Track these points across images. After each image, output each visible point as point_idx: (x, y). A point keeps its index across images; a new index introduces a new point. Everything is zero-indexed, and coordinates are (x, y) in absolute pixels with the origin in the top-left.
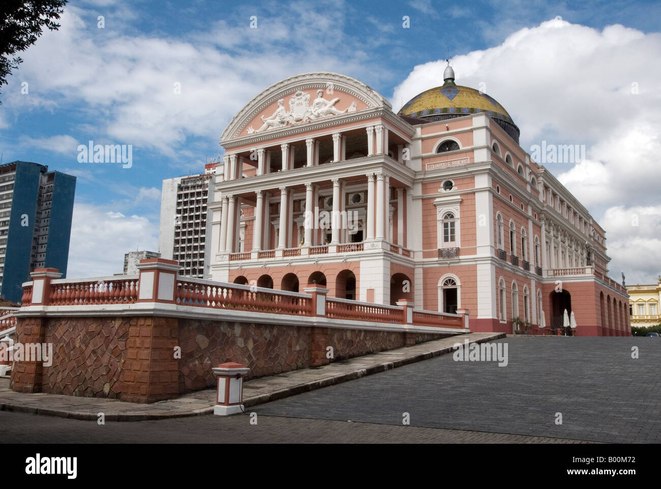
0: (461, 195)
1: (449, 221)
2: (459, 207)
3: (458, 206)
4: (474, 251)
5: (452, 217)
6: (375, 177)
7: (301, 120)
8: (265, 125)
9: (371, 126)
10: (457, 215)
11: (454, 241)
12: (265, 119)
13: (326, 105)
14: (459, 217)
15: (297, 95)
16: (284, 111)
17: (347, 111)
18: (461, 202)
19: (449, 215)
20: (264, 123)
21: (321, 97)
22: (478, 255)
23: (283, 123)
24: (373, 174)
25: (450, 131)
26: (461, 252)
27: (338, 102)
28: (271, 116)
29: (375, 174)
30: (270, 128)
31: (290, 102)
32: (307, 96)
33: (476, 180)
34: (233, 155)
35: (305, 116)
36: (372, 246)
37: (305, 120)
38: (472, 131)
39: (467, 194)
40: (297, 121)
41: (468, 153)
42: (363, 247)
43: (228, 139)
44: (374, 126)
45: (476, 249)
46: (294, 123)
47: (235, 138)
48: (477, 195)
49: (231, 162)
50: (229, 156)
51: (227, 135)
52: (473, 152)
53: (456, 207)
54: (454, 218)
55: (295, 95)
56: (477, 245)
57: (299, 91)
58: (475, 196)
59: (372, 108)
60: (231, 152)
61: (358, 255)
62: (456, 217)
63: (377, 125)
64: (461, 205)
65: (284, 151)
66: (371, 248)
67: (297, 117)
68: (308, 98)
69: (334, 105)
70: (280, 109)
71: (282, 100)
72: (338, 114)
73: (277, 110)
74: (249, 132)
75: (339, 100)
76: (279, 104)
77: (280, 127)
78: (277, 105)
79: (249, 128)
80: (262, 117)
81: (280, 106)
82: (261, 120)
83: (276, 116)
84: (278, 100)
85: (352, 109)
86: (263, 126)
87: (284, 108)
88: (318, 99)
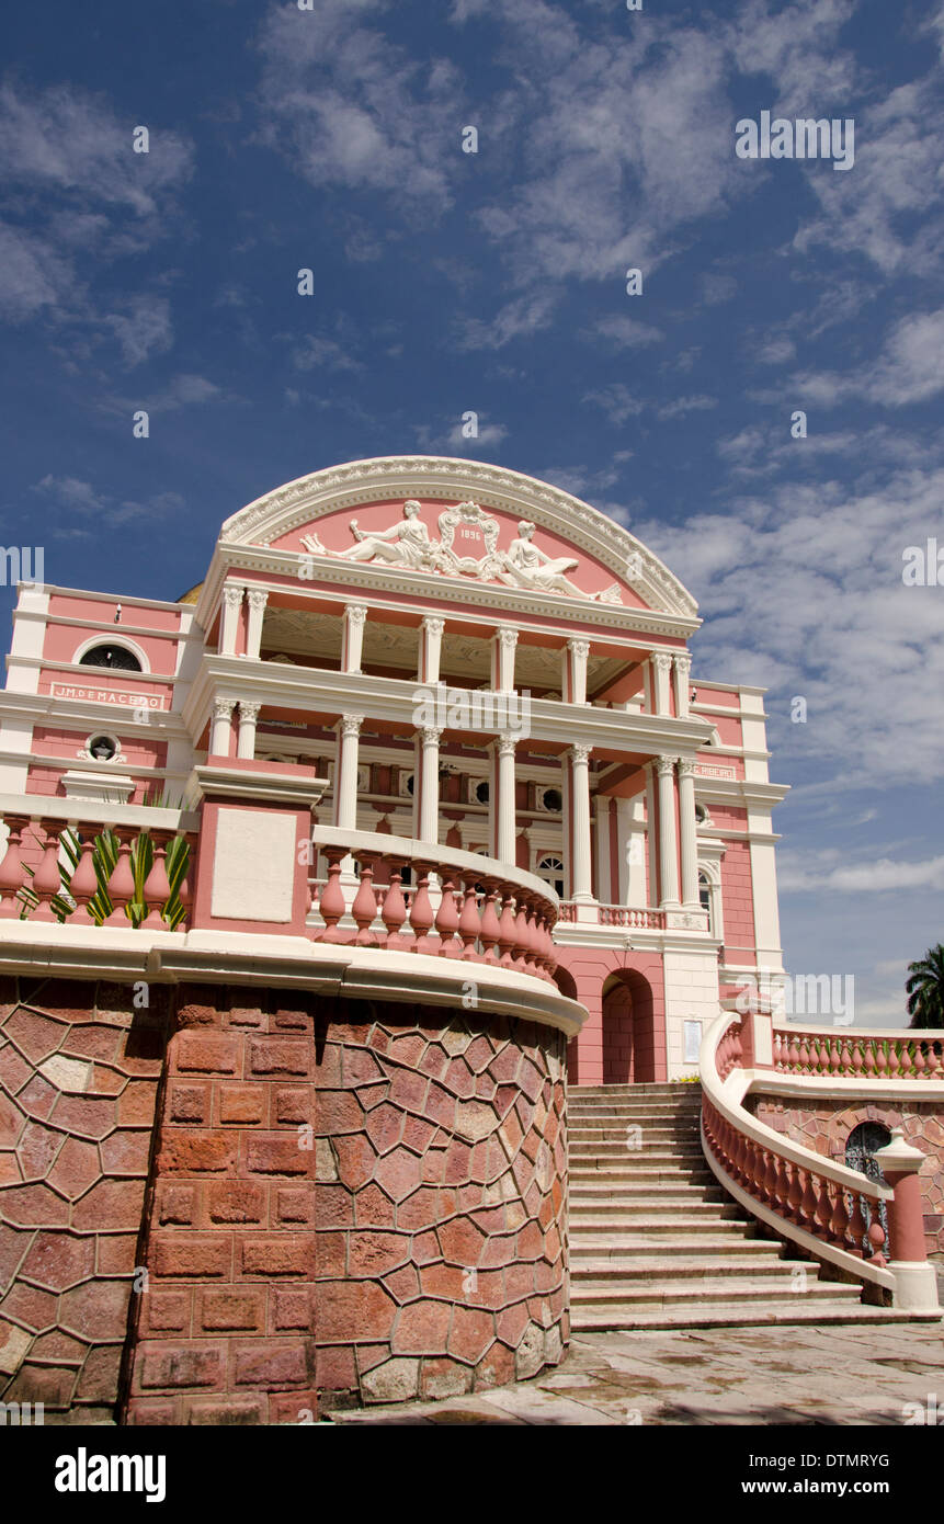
0: (724, 840)
2: (719, 862)
3: (715, 861)
4: (753, 957)
5: (703, 880)
6: (677, 767)
7: (473, 575)
8: (364, 548)
9: (667, 654)
10: (715, 879)
12: (365, 533)
13: (542, 563)
14: (720, 883)
15: (464, 511)
16: (425, 534)
18: (722, 855)
20: (357, 541)
21: (530, 541)
22: (762, 968)
23: (426, 562)
24: (676, 761)
26: (726, 956)
27: (571, 569)
28: (382, 531)
29: (682, 761)
30: (379, 561)
31: (442, 518)
32: (492, 523)
33: (750, 817)
34: (260, 591)
35: (486, 568)
36: (686, 920)
37: (486, 577)
38: (738, 719)
39: (734, 841)
40: (461, 573)
41: (731, 760)
42: (660, 920)
43: (244, 543)
44: (673, 656)
45: (755, 954)
46: (454, 575)
47: (267, 547)
48: (754, 848)
49: (252, 610)
50: (246, 590)
51: (242, 532)
52: (741, 760)
53: (712, 861)
54: (709, 883)
55: (458, 508)
56: (758, 947)
57: (471, 503)
58: (749, 848)
59: (674, 615)
60: (252, 583)
61: (661, 938)
62: (714, 883)
63: (681, 656)
64: (722, 860)
65: (434, 634)
66: (684, 925)
67: (467, 563)
68: (497, 529)
69: (565, 572)
70: (414, 524)
71: (417, 503)
72: (581, 597)
73: (403, 525)
74: (310, 549)
75: (576, 567)
76: (409, 511)
77: (417, 570)
78: (404, 511)
79: (308, 538)
80: (354, 523)
81: (413, 517)
82: (351, 530)
83: (399, 538)
84: (407, 499)
85: (611, 598)
86: (357, 547)
87: (425, 526)
88: (524, 543)
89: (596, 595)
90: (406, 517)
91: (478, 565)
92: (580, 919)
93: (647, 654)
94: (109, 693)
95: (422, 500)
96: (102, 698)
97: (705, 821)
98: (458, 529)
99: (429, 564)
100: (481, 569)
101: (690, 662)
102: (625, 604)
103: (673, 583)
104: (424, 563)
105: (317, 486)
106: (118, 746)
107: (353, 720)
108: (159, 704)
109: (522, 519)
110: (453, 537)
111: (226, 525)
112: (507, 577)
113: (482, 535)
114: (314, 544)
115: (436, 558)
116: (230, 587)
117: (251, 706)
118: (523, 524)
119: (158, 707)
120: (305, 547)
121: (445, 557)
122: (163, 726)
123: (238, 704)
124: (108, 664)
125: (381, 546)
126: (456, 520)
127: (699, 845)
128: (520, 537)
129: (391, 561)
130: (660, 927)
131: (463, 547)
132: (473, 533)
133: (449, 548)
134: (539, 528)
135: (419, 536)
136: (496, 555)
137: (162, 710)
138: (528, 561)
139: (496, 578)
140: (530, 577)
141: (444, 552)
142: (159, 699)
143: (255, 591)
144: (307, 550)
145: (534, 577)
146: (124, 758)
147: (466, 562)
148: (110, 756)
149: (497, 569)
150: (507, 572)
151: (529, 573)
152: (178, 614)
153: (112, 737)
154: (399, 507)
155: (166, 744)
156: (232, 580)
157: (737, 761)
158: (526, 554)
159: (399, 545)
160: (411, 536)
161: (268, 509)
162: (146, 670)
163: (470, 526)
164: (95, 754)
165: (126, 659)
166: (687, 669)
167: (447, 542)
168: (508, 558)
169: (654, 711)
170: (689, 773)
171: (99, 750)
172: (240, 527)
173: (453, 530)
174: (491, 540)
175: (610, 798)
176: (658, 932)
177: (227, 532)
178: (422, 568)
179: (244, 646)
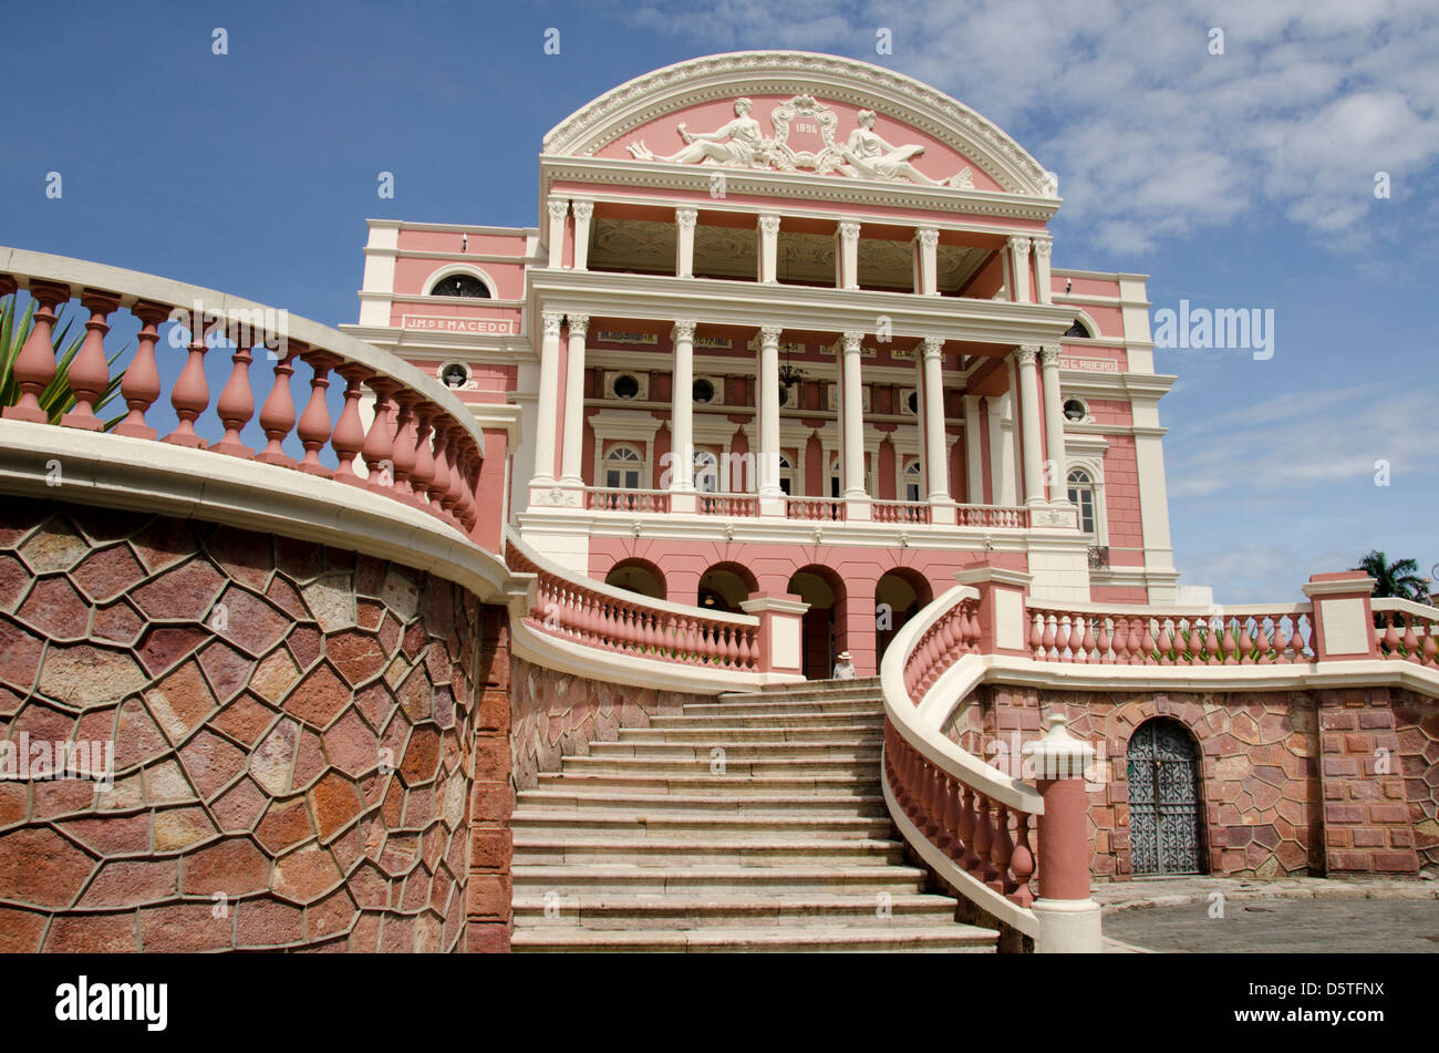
0: (1105, 436)
1: (1080, 487)
2: (1101, 459)
3: (1099, 458)
4: (1141, 558)
5: (1085, 479)
6: (1040, 356)
7: (811, 169)
8: (694, 150)
9: (1024, 237)
10: (1099, 476)
11: (1091, 531)
12: (694, 135)
13: (885, 152)
14: (1102, 481)
15: (798, 104)
16: (758, 131)
17: (947, 184)
18: (1105, 452)
19: (1078, 473)
20: (686, 144)
21: (871, 129)
22: (1150, 568)
23: (759, 160)
24: (1038, 350)
25: (1071, 296)
26: (1111, 555)
27: (918, 155)
28: (713, 132)
29: (1045, 349)
30: (710, 162)
31: (775, 114)
32: (829, 114)
33: (1135, 410)
34: (585, 201)
35: (824, 161)
36: (1053, 518)
37: (823, 172)
38: (1119, 308)
39: (1117, 436)
40: (800, 168)
41: (1112, 351)
42: (1025, 518)
43: (567, 155)
44: (1031, 239)
45: (1143, 553)
46: (790, 170)
47: (589, 156)
48: (1139, 441)
49: (577, 221)
50: (571, 202)
51: (563, 145)
52: (1123, 350)
53: (1093, 459)
54: (1091, 482)
55: (792, 101)
56: (1146, 547)
57: (805, 95)
58: (1134, 442)
59: (1032, 195)
60: (577, 194)
61: (1024, 537)
62: (1097, 481)
63: (1040, 239)
64: (1104, 458)
65: (769, 233)
66: (1050, 523)
67: (803, 158)
68: (834, 119)
69: (910, 159)
70: (746, 121)
71: (748, 101)
72: (928, 183)
73: (736, 123)
74: (636, 155)
75: (922, 153)
76: (739, 109)
77: (750, 167)
78: (735, 110)
79: (635, 145)
80: (682, 126)
81: (744, 115)
82: (680, 133)
83: (731, 137)
84: (736, 98)
85: (963, 183)
86: (686, 150)
87: (756, 122)
88: (864, 133)
89: (944, 181)
90: (737, 116)
91: (816, 159)
92: (934, 520)
93: (1004, 240)
94: (458, 322)
95: (751, 97)
96: (452, 327)
97: (1086, 417)
98: (792, 125)
99: (762, 161)
100: (819, 163)
101: (1051, 244)
102: (977, 187)
103: (1029, 162)
104: (756, 160)
105: (640, 91)
106: (469, 372)
107: (685, 324)
108: (508, 328)
109: (860, 108)
110: (787, 131)
111: (546, 139)
112: (847, 169)
113: (818, 128)
114: (640, 151)
115: (770, 154)
116: (555, 200)
117: (580, 317)
118: (863, 113)
119: (508, 331)
120: (631, 153)
121: (780, 153)
122: (510, 349)
123: (565, 316)
124: (458, 293)
125: (713, 148)
126: (790, 114)
127: (1066, 441)
128: (860, 126)
129: (722, 161)
130: (1025, 527)
131: (797, 142)
132: (808, 126)
133: (784, 144)
134: (880, 115)
135: (750, 133)
136: (834, 147)
137: (511, 334)
138: (867, 149)
139: (836, 171)
140: (871, 167)
141: (778, 148)
142: (508, 324)
143: (580, 201)
144: (634, 157)
145: (876, 167)
146: (475, 384)
147: (803, 156)
148: (461, 383)
149: (837, 161)
150: (847, 163)
151: (869, 163)
152: (524, 239)
153: (463, 364)
154: (729, 105)
155: (516, 367)
156: (558, 193)
157: (1119, 352)
158: (867, 143)
159: (731, 146)
160: (742, 134)
161: (590, 119)
162: (495, 296)
163: (804, 119)
164: (447, 383)
165: (475, 287)
166: (1048, 253)
167: (782, 137)
168: (848, 150)
169: (1013, 299)
170: (1053, 362)
171: (452, 378)
172: (562, 139)
173: (787, 125)
174: (829, 132)
175: (980, 397)
176: (1022, 531)
177: (549, 144)
178: (755, 165)
179: (570, 257)
